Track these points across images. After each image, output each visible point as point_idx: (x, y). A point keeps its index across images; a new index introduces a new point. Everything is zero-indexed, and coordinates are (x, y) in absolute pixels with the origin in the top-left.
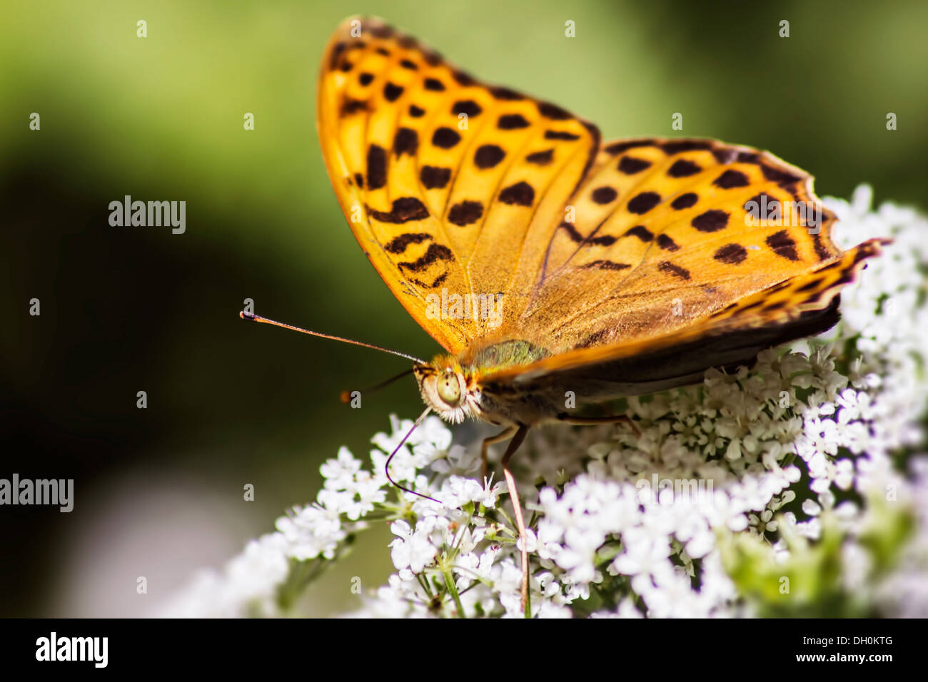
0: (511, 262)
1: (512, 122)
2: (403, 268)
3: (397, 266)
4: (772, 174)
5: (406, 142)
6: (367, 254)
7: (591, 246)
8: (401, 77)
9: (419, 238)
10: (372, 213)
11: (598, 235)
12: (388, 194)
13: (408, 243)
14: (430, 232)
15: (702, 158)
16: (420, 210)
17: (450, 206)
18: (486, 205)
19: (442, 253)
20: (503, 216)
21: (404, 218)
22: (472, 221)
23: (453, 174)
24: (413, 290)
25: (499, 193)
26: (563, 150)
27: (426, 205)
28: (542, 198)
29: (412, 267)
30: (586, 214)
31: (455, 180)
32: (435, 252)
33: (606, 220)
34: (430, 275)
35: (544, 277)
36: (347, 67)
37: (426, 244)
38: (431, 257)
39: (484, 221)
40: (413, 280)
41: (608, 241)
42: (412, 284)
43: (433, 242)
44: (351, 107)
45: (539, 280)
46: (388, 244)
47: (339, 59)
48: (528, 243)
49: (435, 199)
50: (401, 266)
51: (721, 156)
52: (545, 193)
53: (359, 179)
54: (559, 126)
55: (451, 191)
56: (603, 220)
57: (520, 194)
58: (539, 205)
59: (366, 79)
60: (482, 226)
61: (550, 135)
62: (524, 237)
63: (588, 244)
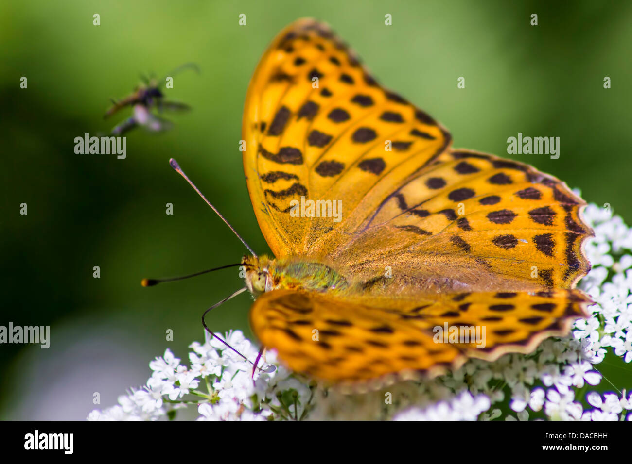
0: (348, 209)
1: (391, 117)
2: (268, 193)
3: (264, 191)
4: (559, 196)
5: (309, 110)
6: (246, 178)
7: (411, 214)
8: (325, 67)
9: (288, 177)
10: (263, 151)
11: (419, 208)
12: (280, 142)
13: (279, 177)
14: (298, 174)
15: (517, 175)
16: (298, 158)
17: (321, 161)
18: (347, 167)
19: (301, 191)
20: (357, 177)
21: (284, 161)
22: (332, 175)
23: (332, 141)
24: (268, 211)
25: (360, 161)
26: (420, 144)
27: (303, 156)
28: (390, 172)
29: (274, 194)
30: (417, 191)
31: (333, 144)
32: (296, 189)
33: (429, 200)
34: (286, 203)
35: (367, 227)
36: (289, 50)
37: (293, 182)
38: (291, 192)
39: (342, 177)
40: (271, 204)
41: (424, 214)
42: (269, 206)
43: (298, 182)
44: (280, 77)
45: (363, 228)
46: (264, 175)
47: (286, 43)
48: (366, 198)
49: (312, 154)
50: (267, 192)
51: (531, 177)
52: (394, 168)
53: (263, 127)
54: (424, 128)
55: (327, 151)
56: (426, 199)
57: (375, 166)
58: (385, 175)
59: (299, 62)
60: (338, 180)
61: (415, 133)
62: (365, 195)
63: (409, 212)
